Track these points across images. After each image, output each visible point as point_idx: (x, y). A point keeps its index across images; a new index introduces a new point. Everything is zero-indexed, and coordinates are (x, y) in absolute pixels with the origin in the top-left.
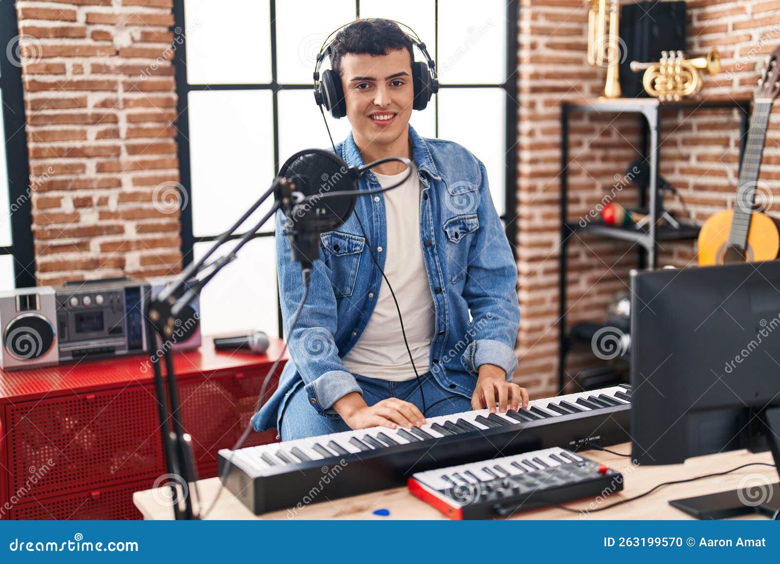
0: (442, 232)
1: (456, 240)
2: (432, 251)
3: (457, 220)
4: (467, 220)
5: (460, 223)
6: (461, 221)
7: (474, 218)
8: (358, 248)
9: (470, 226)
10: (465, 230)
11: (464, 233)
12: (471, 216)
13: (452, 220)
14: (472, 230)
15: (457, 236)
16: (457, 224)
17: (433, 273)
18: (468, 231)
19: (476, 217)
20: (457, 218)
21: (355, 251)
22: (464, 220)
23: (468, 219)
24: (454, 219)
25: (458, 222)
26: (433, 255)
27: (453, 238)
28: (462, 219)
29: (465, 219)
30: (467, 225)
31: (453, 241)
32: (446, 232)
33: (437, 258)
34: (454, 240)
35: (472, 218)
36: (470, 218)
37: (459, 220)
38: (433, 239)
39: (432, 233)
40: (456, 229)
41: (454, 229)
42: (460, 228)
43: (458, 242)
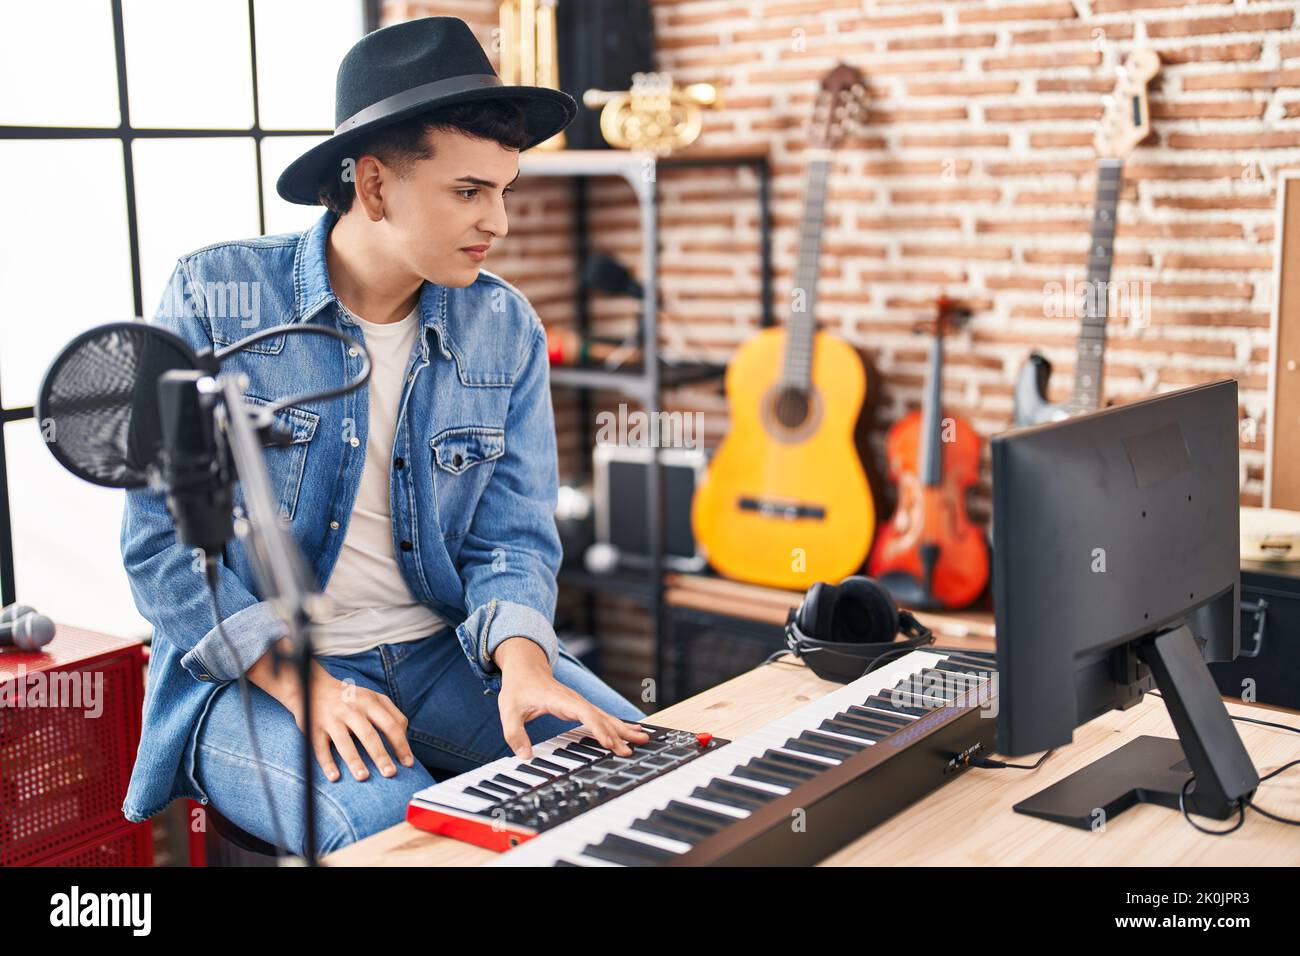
0: (428, 450)
1: (456, 469)
2: (404, 477)
3: (465, 434)
4: (484, 437)
5: (470, 440)
6: (473, 437)
7: (497, 435)
9: (489, 449)
10: (478, 455)
11: (477, 460)
12: (493, 431)
13: (454, 432)
14: (490, 456)
15: (459, 460)
16: (464, 441)
17: (402, 516)
18: (483, 457)
19: (501, 435)
20: (466, 430)
22: (479, 437)
23: (487, 435)
24: (460, 431)
25: (466, 437)
26: (406, 486)
27: (449, 465)
28: (476, 434)
29: (481, 434)
30: (483, 447)
31: (446, 469)
32: (434, 452)
33: (411, 491)
34: (451, 467)
35: (494, 435)
36: (492, 435)
37: (470, 435)
38: (407, 456)
39: (407, 445)
40: (461, 449)
41: (455, 449)
42: (469, 450)
43: (459, 473)
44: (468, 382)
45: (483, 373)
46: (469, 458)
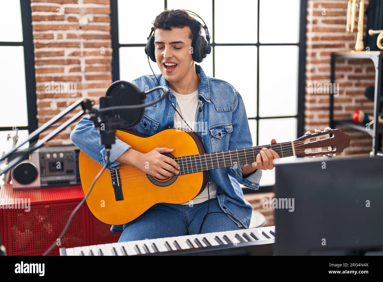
1: (220, 137)
3: (220, 126)
4: (226, 126)
5: (222, 128)
6: (223, 127)
7: (230, 125)
8: (155, 128)
9: (228, 130)
10: (225, 132)
11: (224, 133)
12: (229, 124)
13: (217, 126)
14: (229, 132)
15: (220, 134)
16: (220, 128)
18: (226, 132)
19: (231, 125)
20: (220, 125)
22: (225, 127)
23: (227, 126)
24: (218, 125)
28: (224, 126)
29: (225, 126)
30: (226, 130)
31: (216, 137)
32: (210, 132)
34: (218, 136)
35: (229, 125)
36: (228, 125)
37: (222, 126)
40: (220, 131)
41: (218, 131)
42: (222, 131)
43: (221, 138)
44: (219, 110)
45: (223, 107)
46: (223, 133)
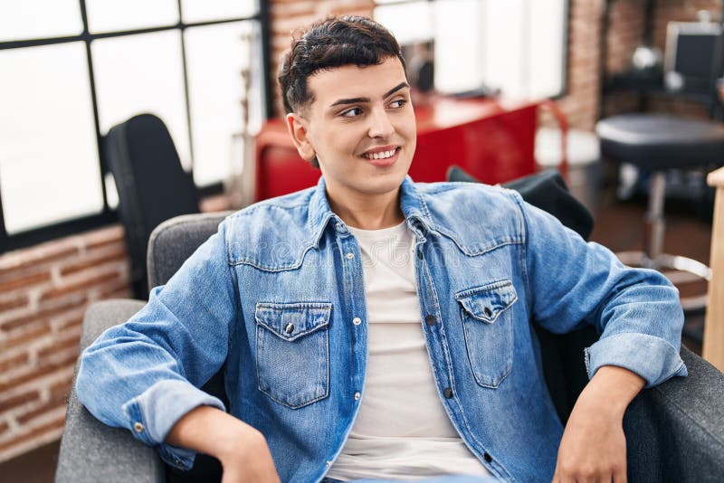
0: (454, 304)
1: (490, 318)
2: (437, 331)
3: (485, 290)
4: (500, 289)
5: (490, 295)
6: (492, 292)
7: (508, 285)
8: (322, 319)
9: (507, 297)
10: (502, 305)
11: (500, 309)
12: (505, 282)
13: (477, 289)
14: (510, 302)
15: (488, 312)
16: (486, 295)
17: (440, 366)
18: (504, 304)
19: (512, 283)
20: (485, 287)
21: (317, 324)
22: (496, 291)
23: (501, 287)
24: (481, 288)
25: (487, 293)
26: (439, 338)
28: (493, 288)
29: (497, 288)
30: (502, 298)
31: (480, 318)
32: (460, 303)
33: (445, 342)
34: (484, 317)
35: (506, 285)
36: (504, 286)
37: (489, 290)
38: (438, 313)
39: (437, 305)
40: (487, 303)
41: (482, 303)
42: (492, 303)
43: (492, 321)
44: (470, 252)
45: (478, 244)
46: (495, 309)
